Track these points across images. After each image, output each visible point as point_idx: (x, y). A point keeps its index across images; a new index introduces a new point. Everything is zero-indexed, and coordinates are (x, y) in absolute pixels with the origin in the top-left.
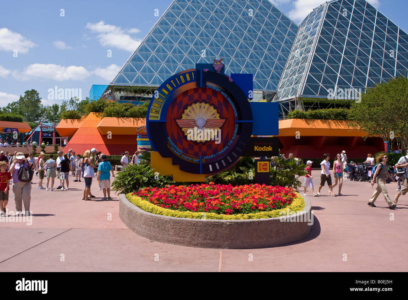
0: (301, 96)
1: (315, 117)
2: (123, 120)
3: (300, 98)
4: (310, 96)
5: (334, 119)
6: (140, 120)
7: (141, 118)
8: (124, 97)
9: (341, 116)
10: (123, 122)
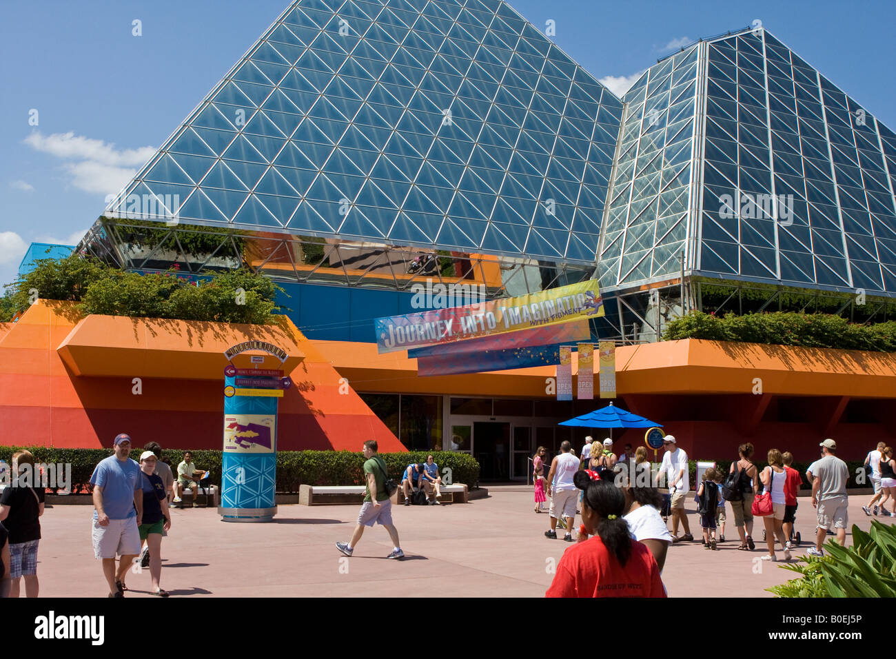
0: (699, 274)
1: (748, 336)
2: (154, 326)
3: (694, 280)
4: (721, 275)
5: (795, 344)
6: (209, 330)
7: (212, 323)
8: (143, 260)
9: (812, 335)
10: (154, 334)
